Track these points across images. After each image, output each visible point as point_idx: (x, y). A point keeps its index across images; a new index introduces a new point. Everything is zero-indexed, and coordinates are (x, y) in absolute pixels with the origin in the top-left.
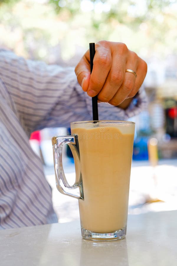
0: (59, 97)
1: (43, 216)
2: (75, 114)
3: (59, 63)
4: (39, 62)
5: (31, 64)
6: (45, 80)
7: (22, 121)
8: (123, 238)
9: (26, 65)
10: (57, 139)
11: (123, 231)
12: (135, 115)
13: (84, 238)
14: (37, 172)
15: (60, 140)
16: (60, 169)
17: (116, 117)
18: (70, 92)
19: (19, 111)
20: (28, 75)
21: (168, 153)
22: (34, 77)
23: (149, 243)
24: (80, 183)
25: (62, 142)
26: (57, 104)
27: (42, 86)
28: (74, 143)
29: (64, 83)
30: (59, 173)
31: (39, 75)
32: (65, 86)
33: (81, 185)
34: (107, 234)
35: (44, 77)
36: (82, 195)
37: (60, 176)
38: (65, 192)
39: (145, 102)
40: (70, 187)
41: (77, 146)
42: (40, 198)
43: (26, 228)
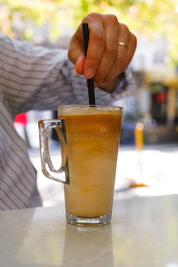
0: (45, 79)
1: (26, 199)
2: (60, 98)
3: (46, 44)
4: (25, 42)
5: (17, 44)
6: (31, 61)
7: (6, 102)
8: (107, 224)
9: (12, 44)
10: (44, 122)
11: (108, 216)
12: (122, 97)
13: (68, 223)
14: (21, 154)
15: (47, 123)
16: (46, 153)
17: (103, 100)
18: (56, 74)
19: (3, 92)
20: (14, 55)
21: (153, 138)
22: (20, 58)
23: (134, 228)
24: (65, 167)
25: (49, 125)
26: (43, 86)
27: (28, 67)
28: (61, 126)
29: (50, 65)
30: (45, 157)
31: (25, 56)
32: (51, 68)
33: (66, 170)
34: (92, 219)
35: (29, 58)
36: (68, 180)
37: (46, 160)
38: (51, 176)
39: (132, 84)
40: (55, 171)
41: (63, 130)
42: (24, 180)
43: (10, 211)
